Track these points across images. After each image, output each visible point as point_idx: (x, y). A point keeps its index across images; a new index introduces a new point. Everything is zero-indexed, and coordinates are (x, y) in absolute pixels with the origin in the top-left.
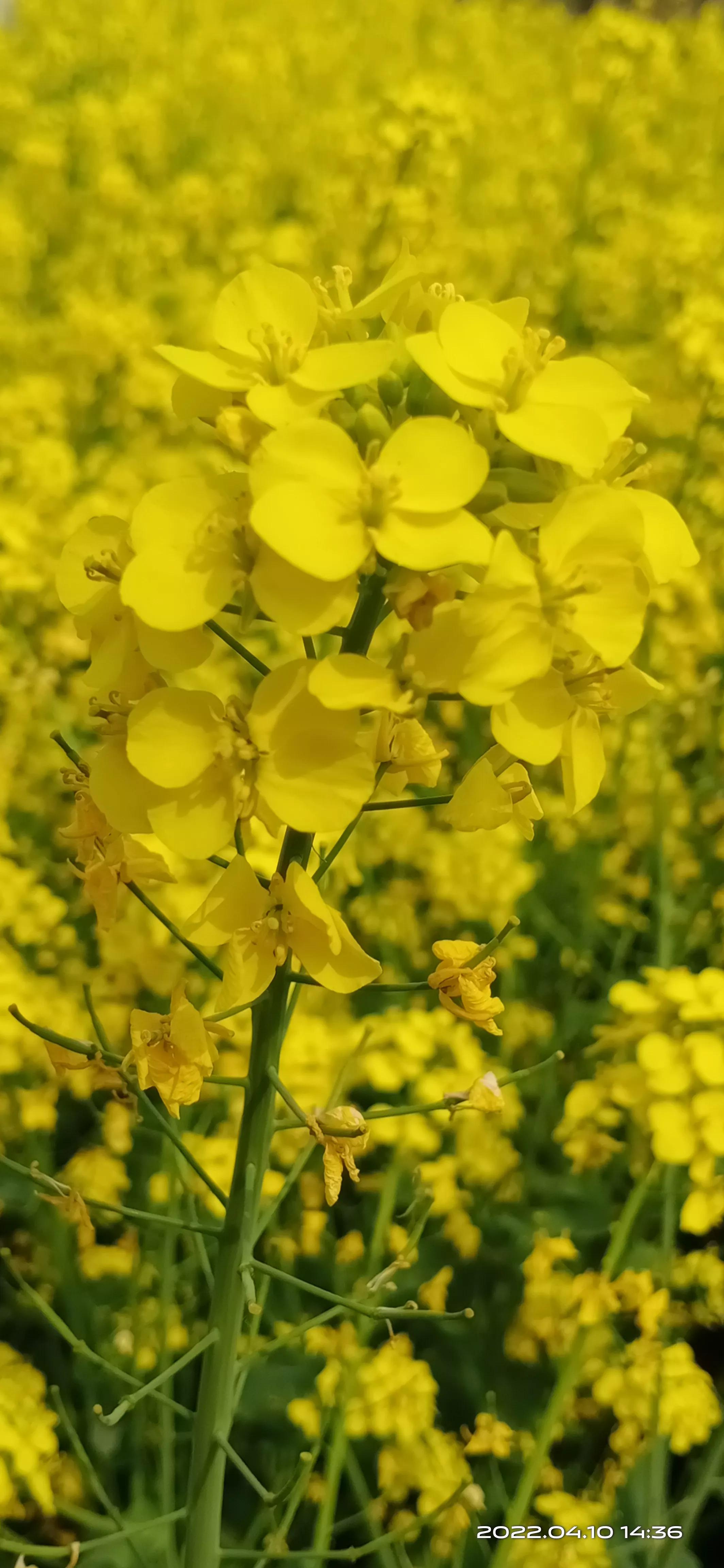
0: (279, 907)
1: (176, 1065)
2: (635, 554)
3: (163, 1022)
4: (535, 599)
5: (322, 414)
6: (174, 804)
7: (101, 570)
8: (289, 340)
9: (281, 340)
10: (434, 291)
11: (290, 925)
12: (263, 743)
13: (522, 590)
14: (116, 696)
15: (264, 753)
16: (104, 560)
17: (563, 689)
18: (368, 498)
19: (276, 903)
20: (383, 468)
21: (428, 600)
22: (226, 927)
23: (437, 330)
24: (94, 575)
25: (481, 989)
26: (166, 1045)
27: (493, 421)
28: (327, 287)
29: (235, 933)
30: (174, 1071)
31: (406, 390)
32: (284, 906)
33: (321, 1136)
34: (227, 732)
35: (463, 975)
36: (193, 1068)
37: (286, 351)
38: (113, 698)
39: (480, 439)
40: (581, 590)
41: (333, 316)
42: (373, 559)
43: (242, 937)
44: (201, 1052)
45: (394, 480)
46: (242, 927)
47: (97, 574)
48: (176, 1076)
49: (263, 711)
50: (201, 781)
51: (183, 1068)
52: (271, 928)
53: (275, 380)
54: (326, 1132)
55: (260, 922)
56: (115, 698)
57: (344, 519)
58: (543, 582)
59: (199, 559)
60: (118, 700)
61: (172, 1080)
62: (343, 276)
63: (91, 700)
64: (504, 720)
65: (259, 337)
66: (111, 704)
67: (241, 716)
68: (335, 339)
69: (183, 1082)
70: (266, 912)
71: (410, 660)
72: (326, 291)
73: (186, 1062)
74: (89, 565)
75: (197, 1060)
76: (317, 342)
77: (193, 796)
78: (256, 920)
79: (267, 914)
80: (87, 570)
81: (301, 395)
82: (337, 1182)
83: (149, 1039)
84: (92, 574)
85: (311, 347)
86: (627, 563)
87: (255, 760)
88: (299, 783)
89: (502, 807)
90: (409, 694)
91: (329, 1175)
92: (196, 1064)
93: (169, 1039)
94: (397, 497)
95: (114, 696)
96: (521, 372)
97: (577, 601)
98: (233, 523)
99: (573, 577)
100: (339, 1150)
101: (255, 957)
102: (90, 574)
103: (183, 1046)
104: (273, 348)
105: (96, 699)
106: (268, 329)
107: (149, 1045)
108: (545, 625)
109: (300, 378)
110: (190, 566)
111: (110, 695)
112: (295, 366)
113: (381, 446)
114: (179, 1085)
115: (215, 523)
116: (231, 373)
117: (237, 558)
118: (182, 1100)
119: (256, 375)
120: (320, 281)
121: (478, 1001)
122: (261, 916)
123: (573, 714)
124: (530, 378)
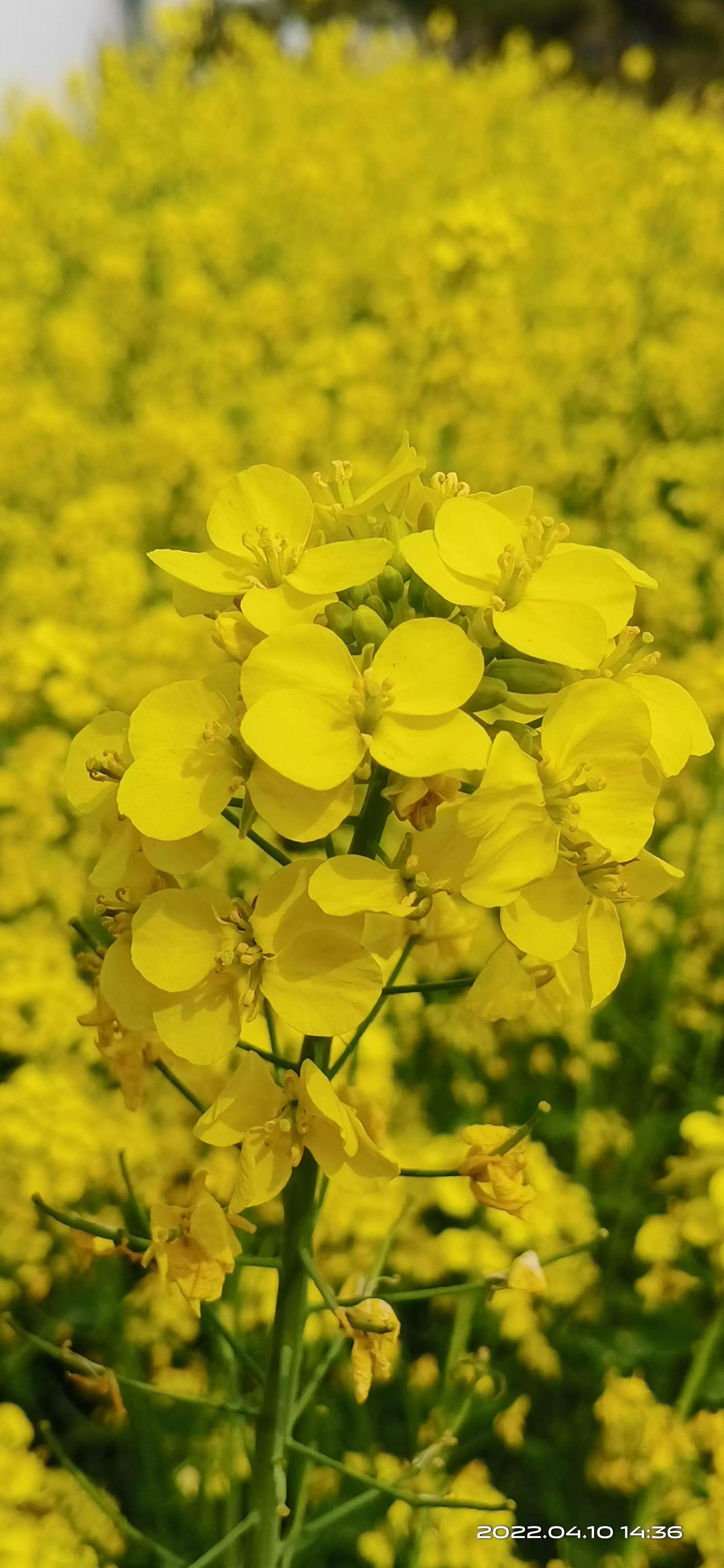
0: (294, 1104)
1: (197, 1260)
2: (642, 746)
3: (183, 1216)
4: (539, 798)
5: (317, 620)
6: (178, 1008)
7: (103, 771)
8: (283, 543)
9: (276, 544)
10: (437, 479)
11: (304, 1125)
12: (267, 946)
13: (524, 789)
14: (123, 894)
15: (269, 955)
16: (105, 761)
17: (577, 880)
18: (361, 705)
19: (292, 1098)
20: (378, 672)
21: (430, 800)
22: (241, 1126)
23: (433, 528)
24: (96, 776)
25: (512, 1177)
26: (187, 1243)
27: (489, 620)
28: (327, 481)
29: (248, 1132)
30: (194, 1267)
31: (407, 586)
32: (299, 1103)
33: (350, 1330)
34: (231, 933)
35: (494, 1163)
36: (214, 1265)
37: (281, 554)
38: (120, 896)
39: (477, 638)
40: (584, 789)
41: (333, 513)
42: (367, 766)
43: (257, 1135)
44: (222, 1247)
45: (387, 686)
46: (257, 1125)
47: (99, 774)
48: (197, 1272)
49: (266, 914)
50: (206, 983)
51: (204, 1265)
52: (283, 1130)
53: (271, 582)
54: (354, 1325)
55: (273, 1122)
56: (122, 896)
57: (338, 725)
58: (546, 780)
59: (196, 764)
60: (126, 897)
61: (193, 1276)
62: (343, 470)
63: (99, 898)
64: (514, 916)
65: (254, 539)
66: (117, 901)
67: (244, 916)
68: (333, 537)
69: (204, 1278)
70: (282, 1107)
71: (413, 861)
72: (326, 485)
73: (207, 1259)
74: (91, 767)
75: (217, 1256)
76: (313, 542)
77: (198, 999)
78: (270, 1120)
79: (283, 1109)
80: (91, 771)
81: (297, 598)
82: (366, 1379)
83: (166, 1238)
84: (96, 774)
85: (307, 546)
86: (635, 757)
87: (261, 962)
88: (304, 985)
89: (524, 994)
90: (413, 896)
91: (359, 1372)
92: (218, 1261)
93: (189, 1236)
94: (389, 703)
95: (121, 893)
96: (517, 570)
97: (581, 799)
98: (228, 730)
99: (577, 774)
100: (368, 1346)
101: (270, 1155)
102: (93, 774)
103: (204, 1241)
104: (267, 551)
105: (103, 897)
106: (263, 532)
107: (168, 1241)
108: (549, 822)
109: (296, 580)
110: (187, 772)
111: (117, 893)
112: (292, 567)
113: (376, 649)
114: (201, 1281)
115: (210, 732)
116: (227, 575)
117: (236, 763)
118: (203, 1297)
119: (252, 579)
120: (319, 477)
121: (507, 1190)
122: (275, 1114)
123: (589, 903)
124: (526, 577)
